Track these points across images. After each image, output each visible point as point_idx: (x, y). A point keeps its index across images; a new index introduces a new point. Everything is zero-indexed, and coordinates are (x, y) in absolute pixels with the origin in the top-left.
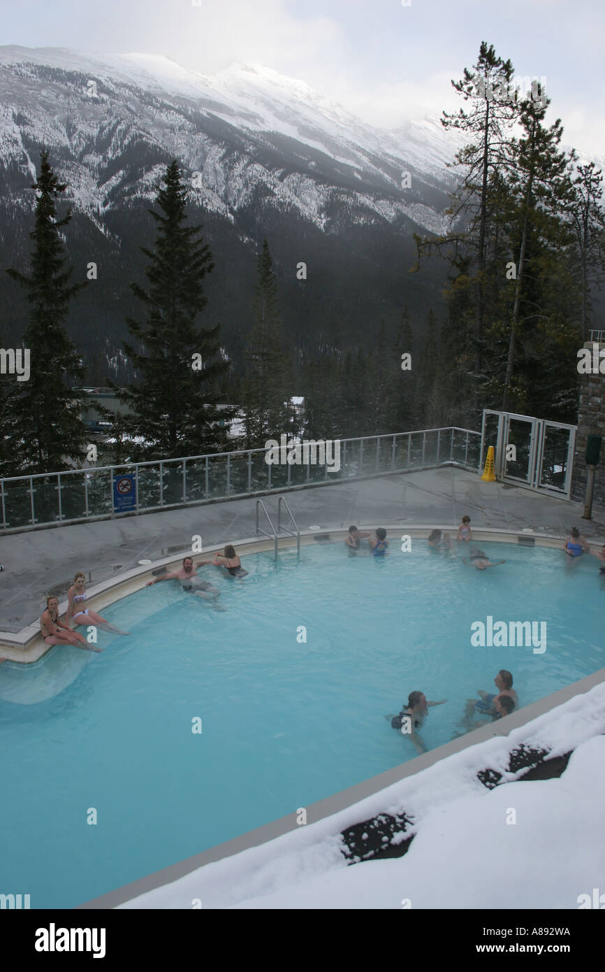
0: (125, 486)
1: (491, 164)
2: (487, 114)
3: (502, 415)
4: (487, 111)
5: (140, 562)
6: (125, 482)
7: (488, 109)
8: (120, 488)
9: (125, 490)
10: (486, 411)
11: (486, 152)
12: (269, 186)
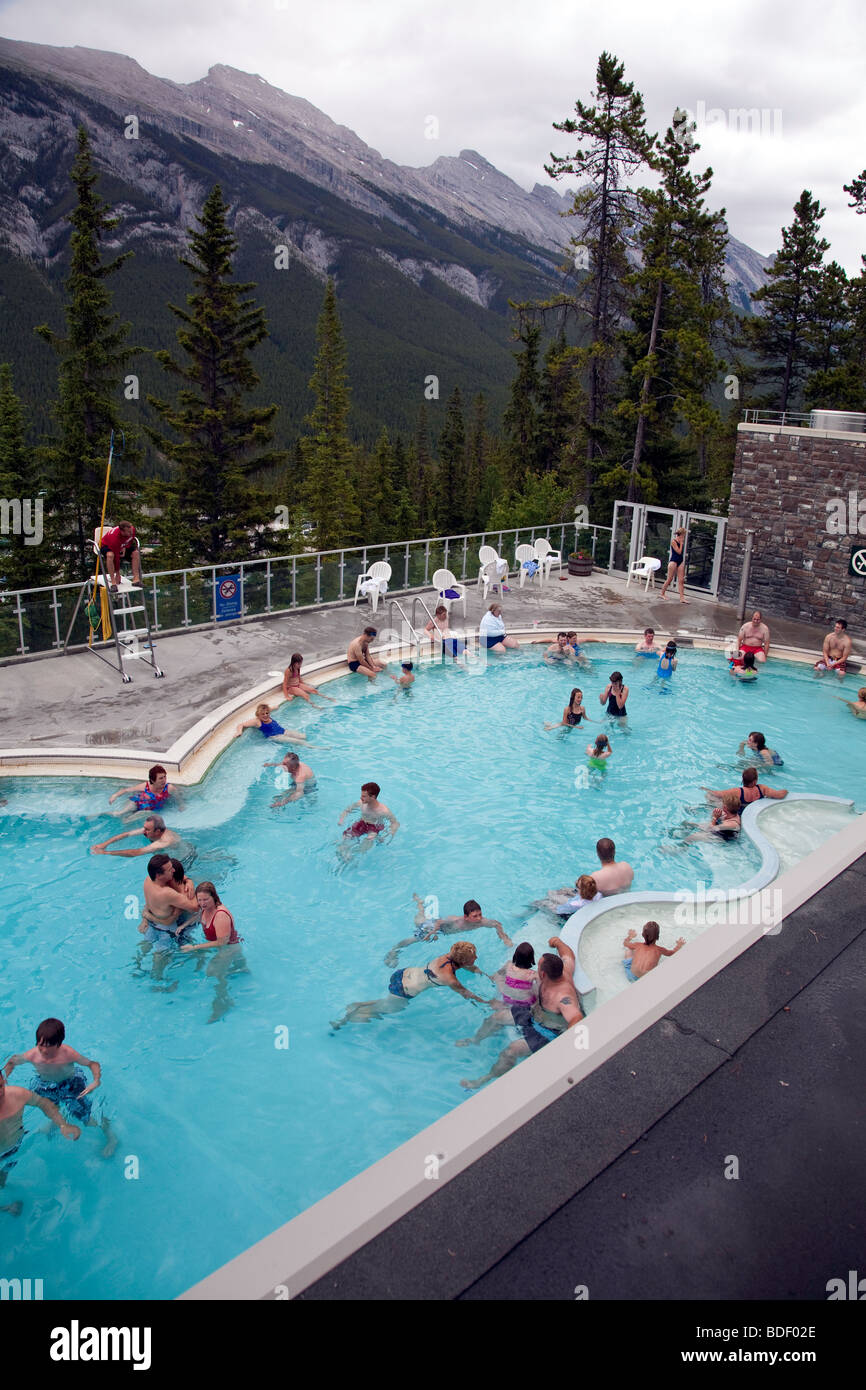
0: (228, 590)
1: (609, 216)
2: (607, 155)
3: (637, 507)
4: (607, 151)
5: (270, 674)
6: (228, 585)
7: (608, 148)
8: (224, 592)
9: (229, 594)
10: (618, 503)
11: (604, 199)
12: (266, 236)
